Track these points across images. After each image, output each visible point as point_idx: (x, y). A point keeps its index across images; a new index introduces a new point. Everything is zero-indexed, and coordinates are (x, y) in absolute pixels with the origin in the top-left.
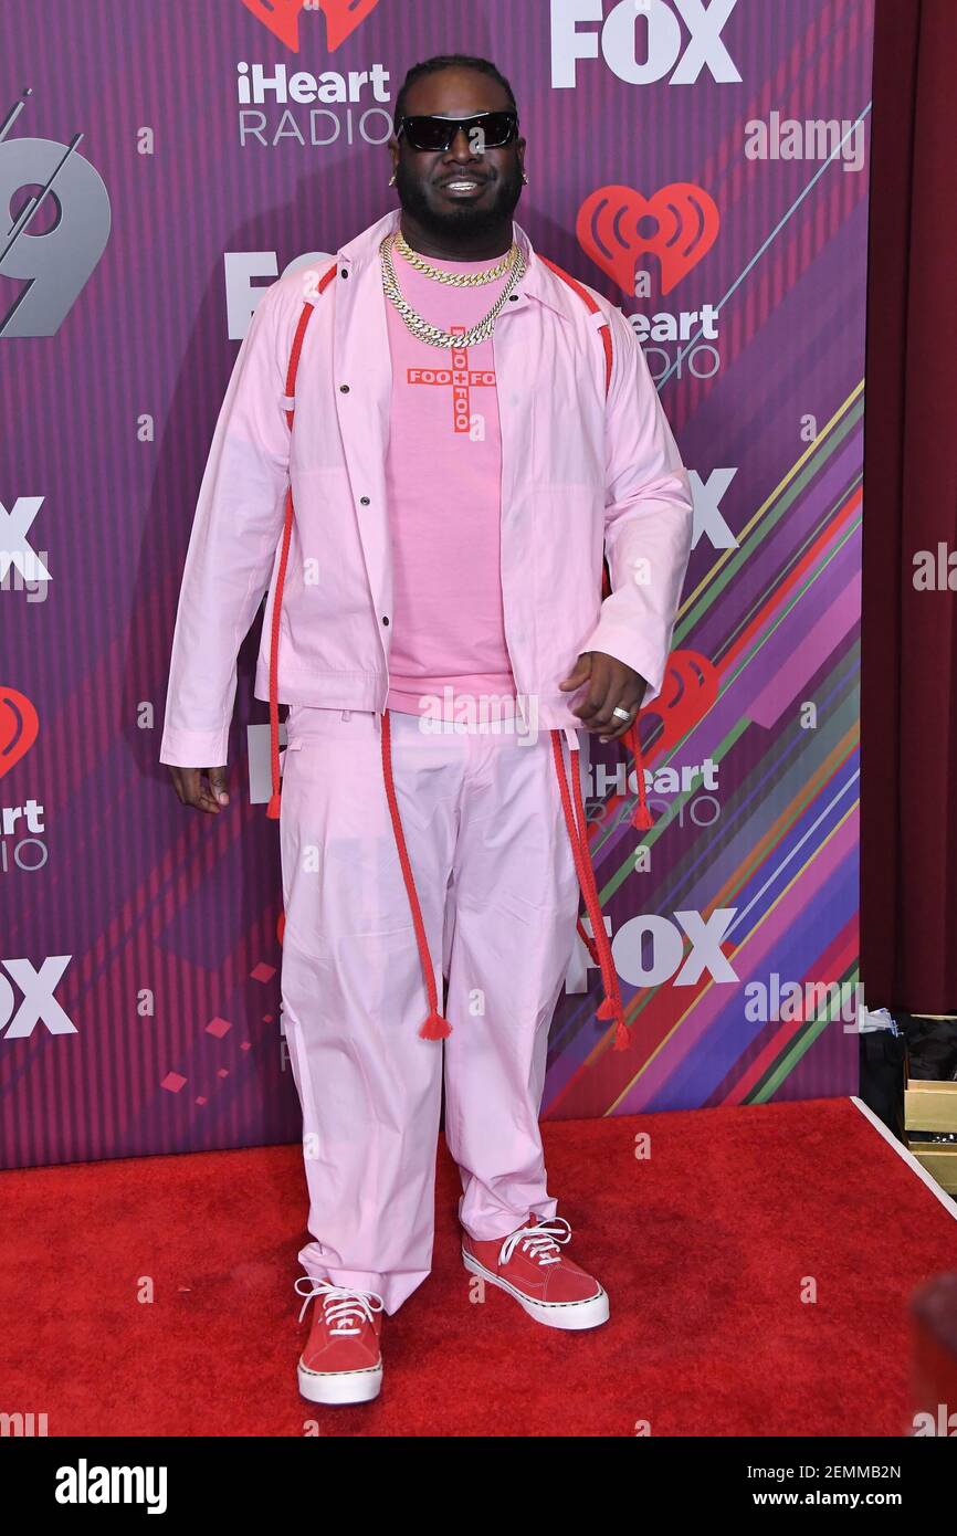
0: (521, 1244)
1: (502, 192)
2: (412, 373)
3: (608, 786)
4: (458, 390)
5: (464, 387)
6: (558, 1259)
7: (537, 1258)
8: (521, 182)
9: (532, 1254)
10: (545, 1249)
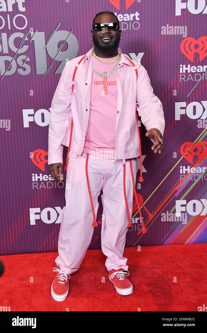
0: (116, 275)
1: (115, 41)
2: (95, 82)
3: (186, 171)
4: (105, 86)
5: (106, 85)
6: (124, 279)
7: (119, 278)
8: (120, 39)
9: (118, 277)
10: (121, 276)
